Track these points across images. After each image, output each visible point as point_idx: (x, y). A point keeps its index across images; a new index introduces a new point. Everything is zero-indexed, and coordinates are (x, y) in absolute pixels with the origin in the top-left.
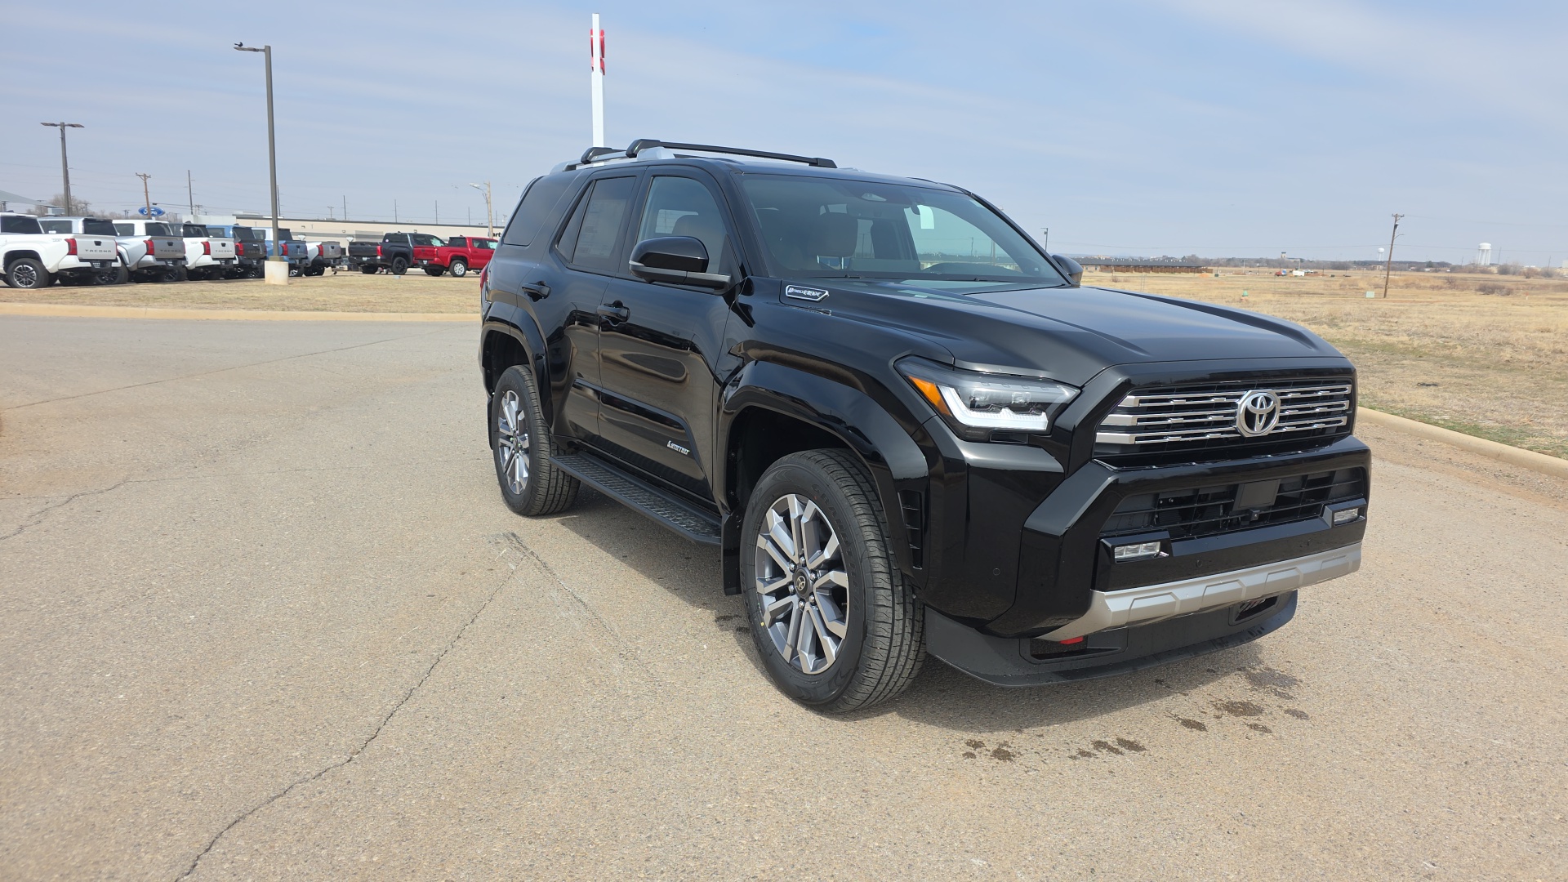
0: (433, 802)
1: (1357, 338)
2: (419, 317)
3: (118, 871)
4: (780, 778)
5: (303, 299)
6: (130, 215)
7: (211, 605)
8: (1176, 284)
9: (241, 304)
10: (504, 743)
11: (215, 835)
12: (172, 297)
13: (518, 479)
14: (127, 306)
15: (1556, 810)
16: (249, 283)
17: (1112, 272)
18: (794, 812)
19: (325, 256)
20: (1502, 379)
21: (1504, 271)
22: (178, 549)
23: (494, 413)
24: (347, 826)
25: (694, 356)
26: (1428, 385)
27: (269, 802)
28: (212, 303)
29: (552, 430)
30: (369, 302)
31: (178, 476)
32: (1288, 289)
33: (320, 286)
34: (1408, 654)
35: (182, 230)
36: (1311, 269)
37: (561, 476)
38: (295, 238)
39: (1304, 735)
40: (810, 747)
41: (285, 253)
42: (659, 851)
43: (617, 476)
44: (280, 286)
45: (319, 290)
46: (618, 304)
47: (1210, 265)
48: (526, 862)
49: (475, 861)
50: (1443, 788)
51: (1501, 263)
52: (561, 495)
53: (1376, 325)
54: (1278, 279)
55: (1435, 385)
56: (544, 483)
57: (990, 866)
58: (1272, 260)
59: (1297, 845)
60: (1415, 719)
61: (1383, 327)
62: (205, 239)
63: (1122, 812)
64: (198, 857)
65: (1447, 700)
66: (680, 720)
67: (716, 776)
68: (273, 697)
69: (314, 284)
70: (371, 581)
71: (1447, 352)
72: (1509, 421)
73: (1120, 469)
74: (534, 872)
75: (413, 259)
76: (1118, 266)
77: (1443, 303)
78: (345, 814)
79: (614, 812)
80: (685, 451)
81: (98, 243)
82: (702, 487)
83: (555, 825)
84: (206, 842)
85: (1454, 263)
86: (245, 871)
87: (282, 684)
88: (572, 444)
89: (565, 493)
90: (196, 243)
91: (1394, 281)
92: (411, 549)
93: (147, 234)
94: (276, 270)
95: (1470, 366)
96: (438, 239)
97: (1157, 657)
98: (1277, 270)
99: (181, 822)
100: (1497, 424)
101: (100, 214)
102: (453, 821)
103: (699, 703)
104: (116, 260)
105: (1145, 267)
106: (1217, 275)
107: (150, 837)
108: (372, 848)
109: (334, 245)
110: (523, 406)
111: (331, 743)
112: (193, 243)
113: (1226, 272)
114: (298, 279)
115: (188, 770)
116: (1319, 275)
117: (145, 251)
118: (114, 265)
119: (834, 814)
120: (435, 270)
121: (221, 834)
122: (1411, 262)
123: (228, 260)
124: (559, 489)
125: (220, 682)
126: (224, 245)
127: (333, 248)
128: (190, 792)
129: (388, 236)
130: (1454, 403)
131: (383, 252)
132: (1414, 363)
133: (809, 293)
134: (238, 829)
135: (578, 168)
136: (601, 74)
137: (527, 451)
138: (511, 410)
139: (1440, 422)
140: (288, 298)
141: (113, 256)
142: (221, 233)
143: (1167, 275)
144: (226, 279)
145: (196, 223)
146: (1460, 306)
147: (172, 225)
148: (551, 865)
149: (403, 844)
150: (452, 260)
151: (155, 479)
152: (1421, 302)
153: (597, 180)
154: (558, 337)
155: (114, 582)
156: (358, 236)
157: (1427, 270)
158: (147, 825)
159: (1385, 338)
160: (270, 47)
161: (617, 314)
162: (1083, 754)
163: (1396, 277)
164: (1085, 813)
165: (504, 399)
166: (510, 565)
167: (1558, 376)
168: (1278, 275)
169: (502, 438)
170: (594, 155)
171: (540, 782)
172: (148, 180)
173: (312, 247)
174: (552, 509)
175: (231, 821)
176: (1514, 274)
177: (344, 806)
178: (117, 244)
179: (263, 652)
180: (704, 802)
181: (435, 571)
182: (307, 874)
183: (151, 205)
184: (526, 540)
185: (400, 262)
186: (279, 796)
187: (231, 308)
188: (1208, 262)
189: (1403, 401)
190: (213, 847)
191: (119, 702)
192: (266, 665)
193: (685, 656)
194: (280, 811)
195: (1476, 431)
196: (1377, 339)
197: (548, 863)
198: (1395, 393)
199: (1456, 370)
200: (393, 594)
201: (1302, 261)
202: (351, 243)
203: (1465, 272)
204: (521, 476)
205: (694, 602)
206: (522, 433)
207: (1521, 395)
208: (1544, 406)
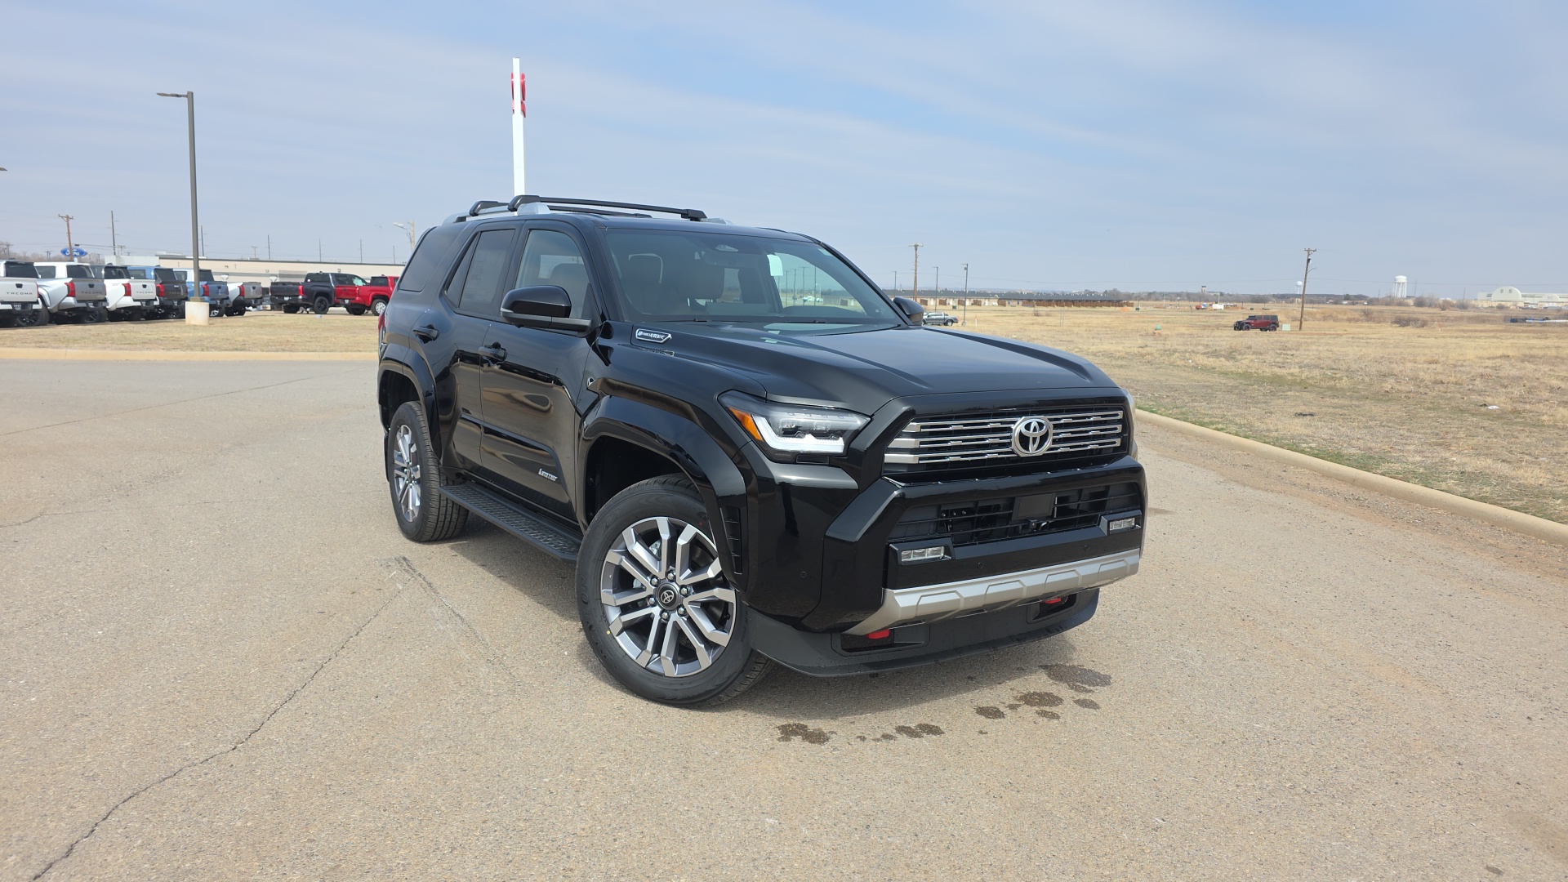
0: (304, 780)
1: (1249, 370)
2: (337, 356)
3: (26, 836)
4: (613, 758)
5: (223, 339)
6: (52, 255)
7: (118, 622)
8: (1097, 318)
9: (160, 345)
10: (372, 734)
11: (112, 807)
12: (92, 338)
13: (411, 508)
14: (47, 347)
15: (1289, 780)
16: (169, 324)
17: (1034, 306)
18: (619, 785)
19: (246, 297)
20: (1377, 409)
21: (1420, 303)
22: (89, 574)
23: (390, 446)
24: (227, 800)
25: (557, 388)
26: (1304, 415)
27: (160, 782)
28: (131, 344)
29: (441, 461)
30: (288, 341)
31: (92, 509)
32: (1207, 322)
33: (240, 326)
34: (1205, 654)
35: (103, 272)
36: (1229, 302)
37: (450, 505)
38: (216, 278)
39: (1087, 720)
40: (644, 734)
41: (206, 293)
42: (496, 815)
43: (499, 503)
44: (201, 326)
45: (239, 330)
46: (497, 346)
47: (1131, 299)
48: (379, 825)
49: (335, 824)
50: (1196, 762)
51: (1417, 296)
52: (450, 522)
53: (1272, 357)
54: (1199, 312)
55: (1311, 415)
56: (434, 511)
57: (780, 823)
58: (1193, 294)
59: (1050, 806)
60: (1192, 707)
61: (1278, 360)
62: (126, 281)
63: (906, 782)
64: (96, 824)
65: (1226, 692)
66: (532, 713)
67: (556, 757)
68: (170, 699)
69: (235, 324)
70: (267, 600)
71: (1332, 383)
72: (1371, 449)
73: (908, 484)
74: (385, 832)
75: (335, 299)
76: (1040, 300)
77: (1351, 336)
78: (226, 790)
79: (461, 786)
80: (553, 478)
81: (19, 286)
82: (567, 509)
83: (408, 796)
84: (104, 813)
85: (1371, 295)
86: (136, 834)
87: (179, 687)
88: (460, 474)
89: (454, 520)
90: (117, 284)
91: (1311, 314)
92: (306, 572)
93: (69, 276)
94: (196, 310)
95: (1351, 397)
96: (360, 278)
97: (958, 650)
98: (1198, 304)
99: (83, 798)
100: (1358, 451)
101: (22, 255)
102: (320, 795)
103: (552, 699)
104: (37, 303)
105: (1066, 301)
106: (1138, 309)
107: (55, 809)
108: (247, 816)
109: (255, 286)
110: (415, 440)
111: (219, 735)
112: (114, 285)
113: (1147, 306)
114: (219, 320)
115: (90, 758)
116: (1238, 308)
117: (66, 293)
118: (35, 307)
119: (653, 785)
120: (357, 309)
121: (117, 807)
122: (1327, 296)
123: (148, 301)
124: (448, 517)
125: (122, 687)
126: (145, 286)
127: (254, 288)
128: (91, 774)
129: (309, 276)
130: (1325, 432)
131: (304, 292)
132: (1297, 394)
133: (655, 336)
134: (132, 803)
135: (468, 219)
136: (522, 116)
137: (419, 481)
138: (404, 442)
139: (1307, 450)
140: (207, 338)
141: (34, 298)
142: (142, 275)
143: (1089, 309)
144: (147, 320)
145: (119, 265)
146: (1368, 338)
147: (93, 267)
148: (401, 826)
149: (275, 812)
150: (373, 299)
151: (70, 512)
152: (1331, 334)
153: (482, 232)
154: (445, 376)
155: (29, 603)
156: (281, 276)
157: (1345, 302)
158: (53, 800)
159: (1277, 370)
160: (192, 93)
161: (495, 355)
162: (886, 737)
163: (1315, 310)
164: (874, 783)
165: (398, 433)
166: (398, 585)
167: (1431, 406)
168: (1198, 308)
169: (398, 469)
170: (482, 208)
171: (400, 763)
172: (71, 221)
173: (233, 288)
174: (442, 535)
175: (126, 797)
176: (1430, 306)
177: (226, 784)
178: (38, 286)
179: (163, 662)
180: (542, 778)
181: (327, 591)
182: (190, 836)
183: (73, 246)
184: (415, 564)
185: (321, 301)
186: (170, 777)
187: (151, 349)
188: (1130, 296)
189: (1276, 431)
190: (110, 817)
191: (31, 704)
192: (165, 672)
193: (547, 661)
194: (170, 789)
195: (1338, 458)
196: (1268, 371)
197: (399, 825)
198: (1271, 423)
199: (1336, 401)
200: (286, 611)
201: (1222, 294)
202: (272, 283)
203: (1382, 305)
204: (414, 504)
205: (563, 616)
206: (415, 464)
207: (1390, 424)
208: (1408, 434)
